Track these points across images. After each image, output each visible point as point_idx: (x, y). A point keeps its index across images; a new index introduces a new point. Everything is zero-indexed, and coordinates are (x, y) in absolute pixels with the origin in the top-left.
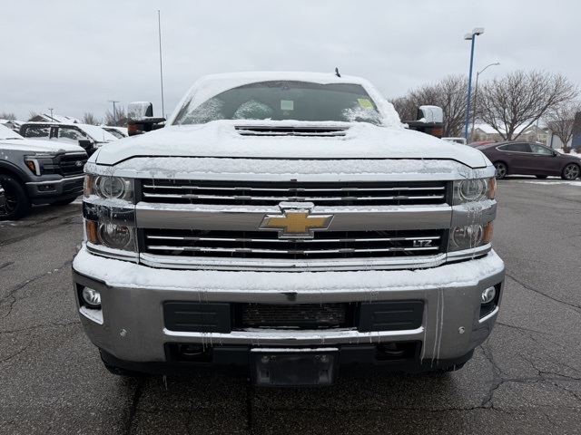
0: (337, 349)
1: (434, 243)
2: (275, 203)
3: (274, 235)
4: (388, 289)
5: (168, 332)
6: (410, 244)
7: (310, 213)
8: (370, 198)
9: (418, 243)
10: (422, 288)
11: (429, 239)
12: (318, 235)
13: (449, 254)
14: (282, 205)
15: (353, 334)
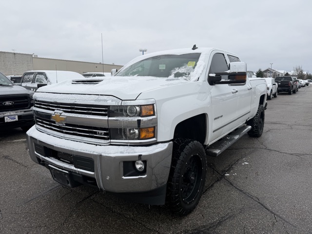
0: (68, 172)
1: (105, 134)
2: (54, 110)
3: (54, 122)
4: (80, 151)
5: (36, 153)
6: (95, 133)
7: (60, 115)
8: (80, 111)
9: (99, 133)
10: (91, 153)
11: (103, 132)
12: (67, 125)
13: (112, 141)
14: (56, 111)
15: (73, 168)
